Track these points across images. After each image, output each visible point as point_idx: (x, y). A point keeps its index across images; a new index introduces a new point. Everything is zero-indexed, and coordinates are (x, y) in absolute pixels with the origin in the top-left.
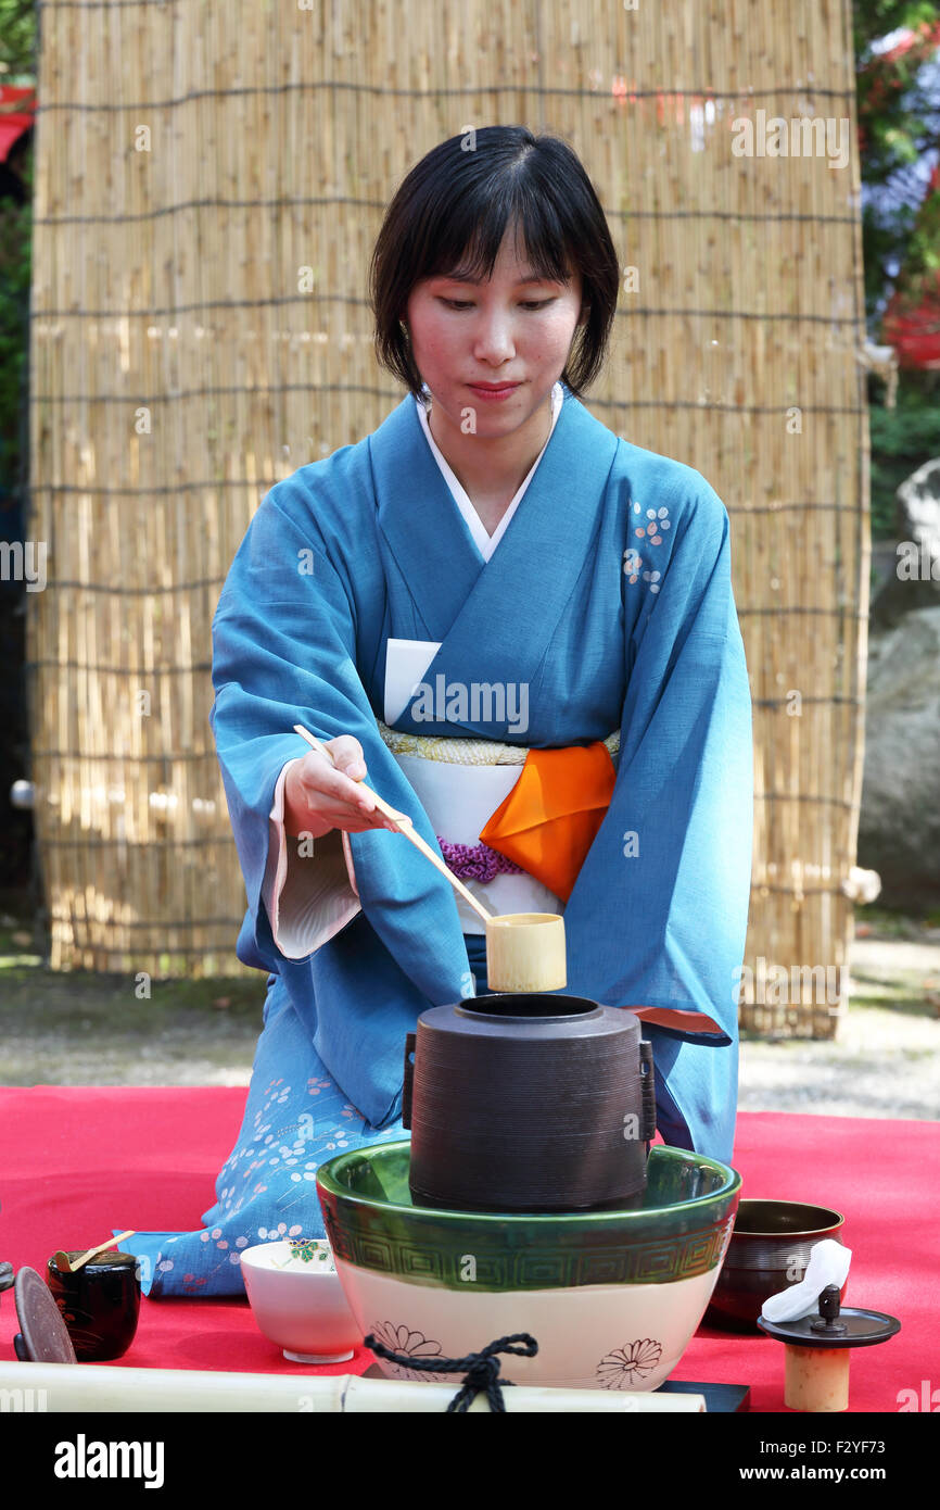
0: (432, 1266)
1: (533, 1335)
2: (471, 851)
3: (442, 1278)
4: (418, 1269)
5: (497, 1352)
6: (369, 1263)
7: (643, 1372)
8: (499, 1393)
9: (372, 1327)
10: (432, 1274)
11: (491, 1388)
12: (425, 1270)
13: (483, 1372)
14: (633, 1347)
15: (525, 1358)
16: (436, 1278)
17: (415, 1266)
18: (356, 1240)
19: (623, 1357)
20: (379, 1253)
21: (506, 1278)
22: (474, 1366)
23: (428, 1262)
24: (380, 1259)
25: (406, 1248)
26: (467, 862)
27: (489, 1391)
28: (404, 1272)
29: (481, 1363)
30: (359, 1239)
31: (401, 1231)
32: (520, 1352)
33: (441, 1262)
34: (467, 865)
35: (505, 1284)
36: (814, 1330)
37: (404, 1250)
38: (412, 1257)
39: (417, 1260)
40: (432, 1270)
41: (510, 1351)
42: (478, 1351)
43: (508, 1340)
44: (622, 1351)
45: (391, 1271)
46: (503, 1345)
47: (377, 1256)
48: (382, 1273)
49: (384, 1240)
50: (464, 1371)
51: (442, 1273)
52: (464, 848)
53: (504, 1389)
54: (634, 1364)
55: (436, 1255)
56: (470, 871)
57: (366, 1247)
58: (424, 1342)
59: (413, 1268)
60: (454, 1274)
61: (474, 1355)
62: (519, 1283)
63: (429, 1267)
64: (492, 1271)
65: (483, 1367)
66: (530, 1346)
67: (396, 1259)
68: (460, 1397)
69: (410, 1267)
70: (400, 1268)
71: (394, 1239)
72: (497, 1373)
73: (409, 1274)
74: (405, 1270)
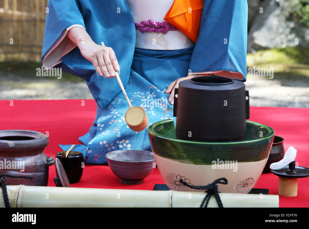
1: (226, 178)
2: (161, 23)
3: (192, 161)
4: (185, 158)
5: (217, 183)
6: (169, 157)
7: (248, 187)
8: (218, 195)
9: (168, 175)
11: (216, 194)
14: (246, 180)
15: (224, 185)
16: (190, 161)
17: (184, 157)
18: (165, 150)
19: (244, 183)
20: (172, 154)
21: (212, 161)
22: (211, 187)
23: (188, 156)
24: (173, 155)
25: (181, 152)
26: (159, 27)
28: (180, 159)
30: (166, 150)
31: (180, 147)
32: (223, 183)
33: (192, 156)
34: (160, 28)
36: (287, 173)
37: (180, 153)
38: (183, 155)
39: (185, 156)
40: (189, 158)
41: (220, 183)
43: (219, 180)
44: (244, 181)
45: (176, 159)
46: (218, 181)
48: (173, 160)
49: (174, 150)
50: (206, 189)
52: (159, 23)
53: (219, 194)
54: (246, 185)
55: (191, 154)
56: (161, 30)
57: (168, 152)
58: (185, 179)
59: (183, 158)
60: (196, 160)
61: (210, 184)
63: (188, 158)
65: (213, 188)
66: (225, 181)
67: (178, 155)
68: (206, 196)
69: (182, 158)
70: (179, 158)
71: (177, 150)
72: (217, 189)
73: (182, 160)
74: (181, 159)
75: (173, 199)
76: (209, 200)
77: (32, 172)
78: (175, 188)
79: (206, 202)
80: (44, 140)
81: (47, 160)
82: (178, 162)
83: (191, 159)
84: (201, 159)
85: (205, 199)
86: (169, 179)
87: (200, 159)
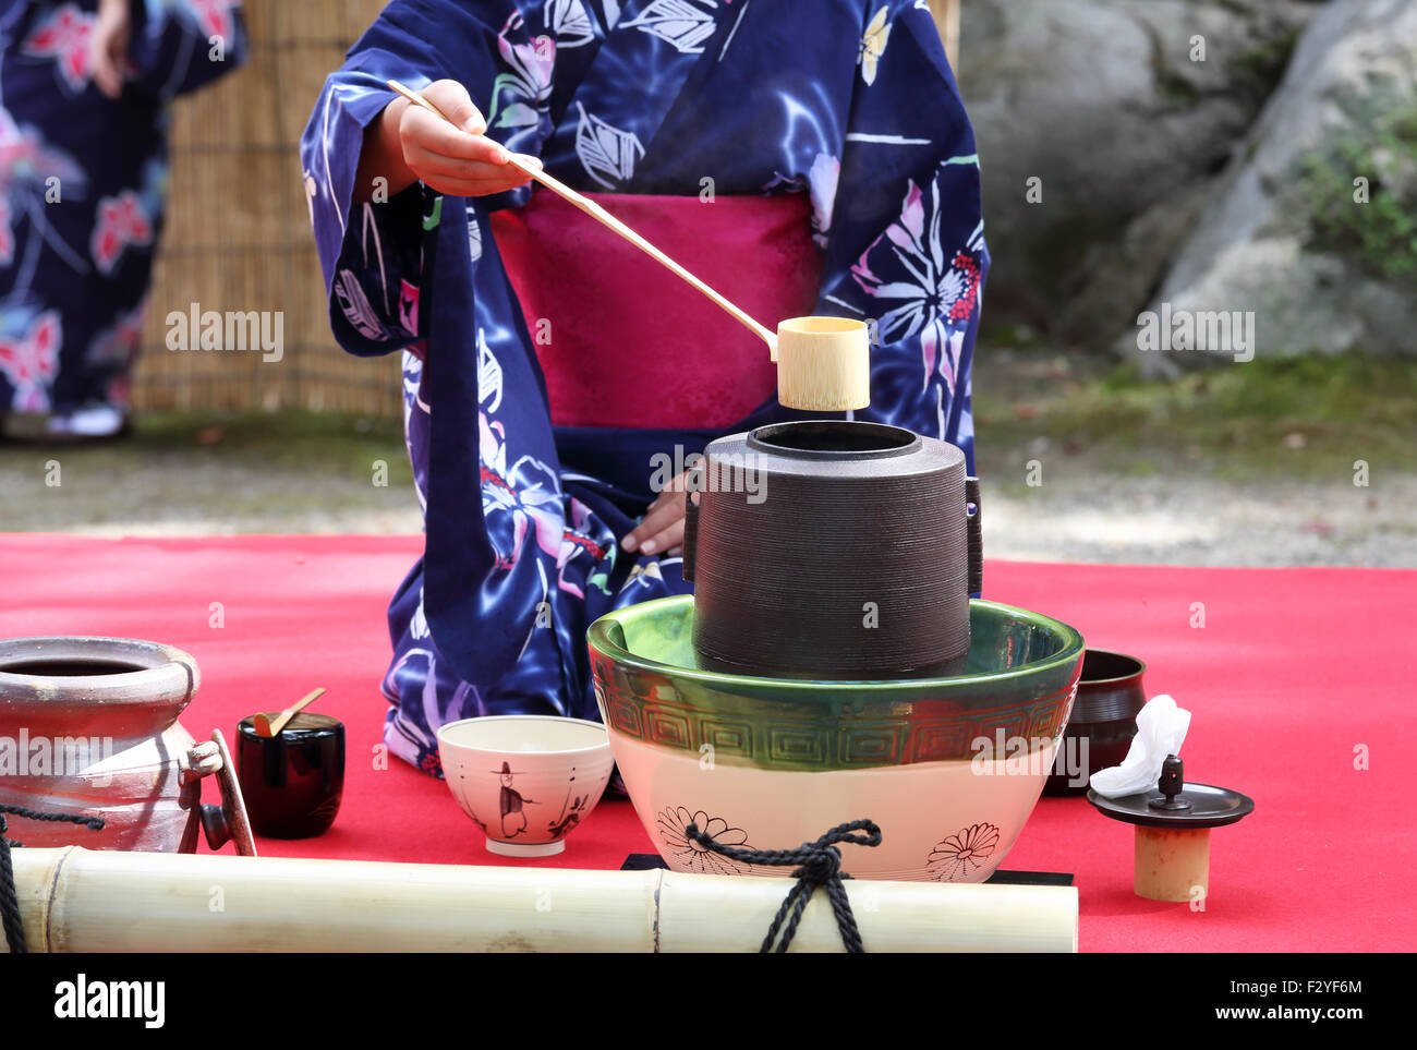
0: (740, 744)
1: (875, 822)
3: (751, 756)
4: (723, 746)
5: (837, 840)
6: (661, 740)
7: (977, 861)
8: (840, 887)
9: (661, 814)
10: (738, 751)
11: (832, 884)
12: (732, 747)
13: (824, 863)
14: (969, 833)
15: (868, 849)
16: (744, 756)
17: (718, 742)
18: (645, 714)
19: (958, 845)
20: (675, 728)
21: (828, 754)
22: (813, 857)
23: (736, 738)
24: (676, 734)
25: (708, 722)
27: (829, 885)
29: (820, 854)
30: (649, 712)
32: (862, 841)
33: (751, 739)
35: (827, 762)
37: (705, 725)
39: (722, 736)
40: (739, 747)
41: (851, 839)
42: (814, 840)
43: (847, 827)
44: (957, 838)
45: (689, 748)
46: (843, 833)
47: (672, 731)
48: (677, 751)
49: (683, 713)
50: (799, 863)
51: (751, 751)
53: (845, 883)
54: (968, 853)
55: (745, 730)
57: (657, 721)
58: (727, 830)
59: (716, 745)
60: (767, 752)
61: (810, 845)
62: (843, 759)
63: (736, 744)
64: (812, 748)
65: (820, 859)
66: (871, 834)
67: (695, 734)
68: (795, 893)
69: (712, 744)
71: (690, 711)
72: (837, 866)
75: (662, 903)
76: (802, 906)
78: (690, 865)
79: (790, 913)
81: (190, 755)
83: (748, 748)
84: (786, 748)
85: (788, 901)
86: (665, 829)
87: (782, 749)
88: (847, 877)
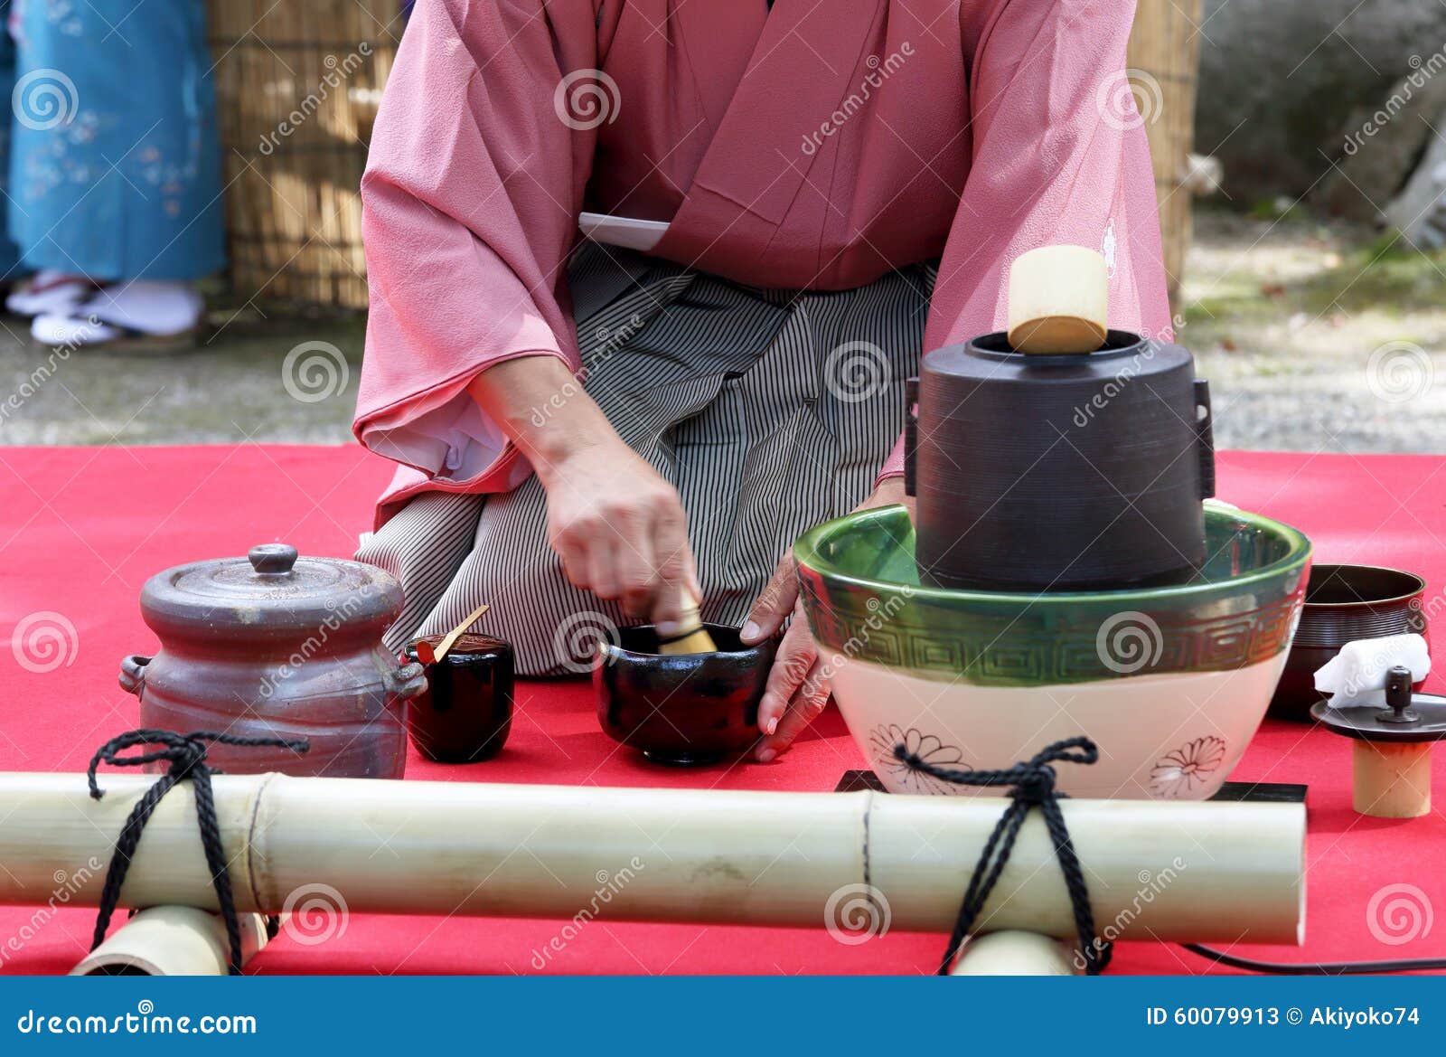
0: (952, 658)
1: (1092, 738)
3: (963, 672)
4: (934, 662)
5: (1051, 758)
6: (871, 656)
7: (1202, 775)
8: (1056, 808)
9: (873, 731)
10: (951, 667)
11: (1047, 803)
12: (943, 663)
13: (1038, 783)
14: (1193, 746)
15: (1084, 766)
16: (957, 672)
17: (930, 658)
18: (853, 629)
19: (1181, 759)
20: (884, 644)
21: (1043, 670)
22: (1025, 777)
23: (947, 653)
24: (886, 650)
25: (918, 637)
27: (1044, 805)
28: (915, 666)
29: (1032, 774)
31: (914, 618)
32: (1078, 759)
33: (963, 653)
35: (1042, 677)
36: (1382, 721)
37: (915, 640)
38: (926, 648)
39: (933, 651)
40: (951, 661)
41: (1066, 757)
42: (1028, 758)
43: (1061, 746)
44: (1181, 752)
45: (900, 664)
46: (1058, 751)
47: (881, 647)
48: (888, 667)
49: (894, 628)
50: (1012, 783)
51: (963, 666)
53: (1061, 802)
54: (1193, 767)
55: (957, 645)
58: (941, 748)
59: (927, 661)
60: (980, 666)
61: (1023, 764)
62: (1059, 673)
63: (948, 660)
64: (1026, 664)
65: (1035, 778)
66: (1088, 751)
67: (906, 650)
68: (1009, 814)
69: (923, 659)
70: (911, 661)
71: (903, 627)
72: (1051, 785)
73: (922, 667)
74: (918, 663)
75: (871, 826)
76: (1017, 827)
77: (333, 724)
78: (904, 784)
79: (1004, 835)
80: (384, 595)
81: (394, 676)
82: (909, 675)
83: (960, 663)
84: (999, 662)
85: (1002, 824)
86: (876, 745)
87: (996, 664)
88: (1064, 796)
